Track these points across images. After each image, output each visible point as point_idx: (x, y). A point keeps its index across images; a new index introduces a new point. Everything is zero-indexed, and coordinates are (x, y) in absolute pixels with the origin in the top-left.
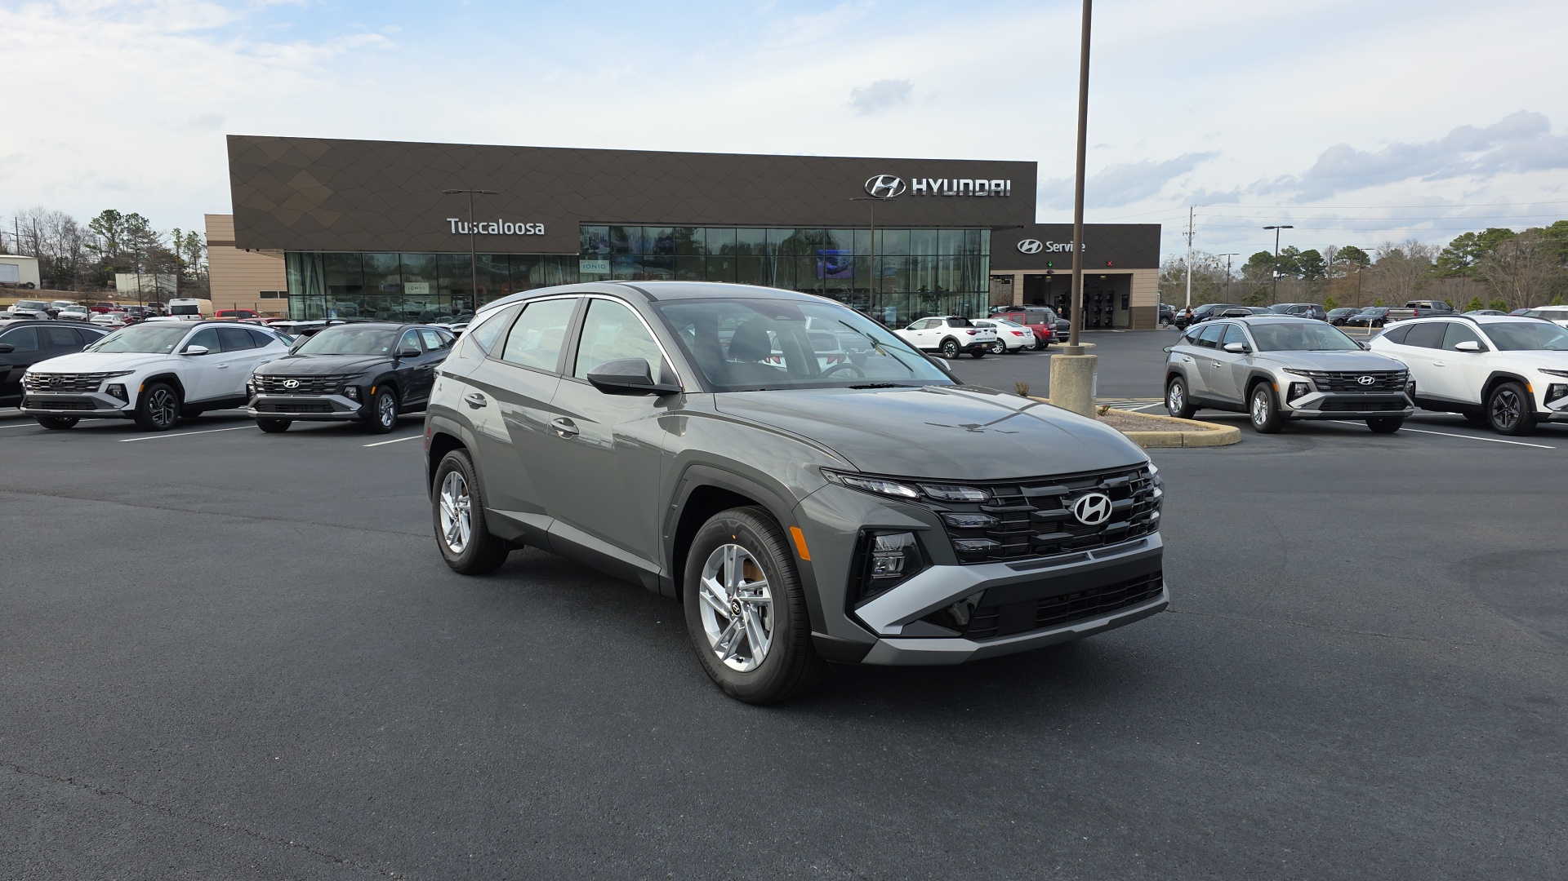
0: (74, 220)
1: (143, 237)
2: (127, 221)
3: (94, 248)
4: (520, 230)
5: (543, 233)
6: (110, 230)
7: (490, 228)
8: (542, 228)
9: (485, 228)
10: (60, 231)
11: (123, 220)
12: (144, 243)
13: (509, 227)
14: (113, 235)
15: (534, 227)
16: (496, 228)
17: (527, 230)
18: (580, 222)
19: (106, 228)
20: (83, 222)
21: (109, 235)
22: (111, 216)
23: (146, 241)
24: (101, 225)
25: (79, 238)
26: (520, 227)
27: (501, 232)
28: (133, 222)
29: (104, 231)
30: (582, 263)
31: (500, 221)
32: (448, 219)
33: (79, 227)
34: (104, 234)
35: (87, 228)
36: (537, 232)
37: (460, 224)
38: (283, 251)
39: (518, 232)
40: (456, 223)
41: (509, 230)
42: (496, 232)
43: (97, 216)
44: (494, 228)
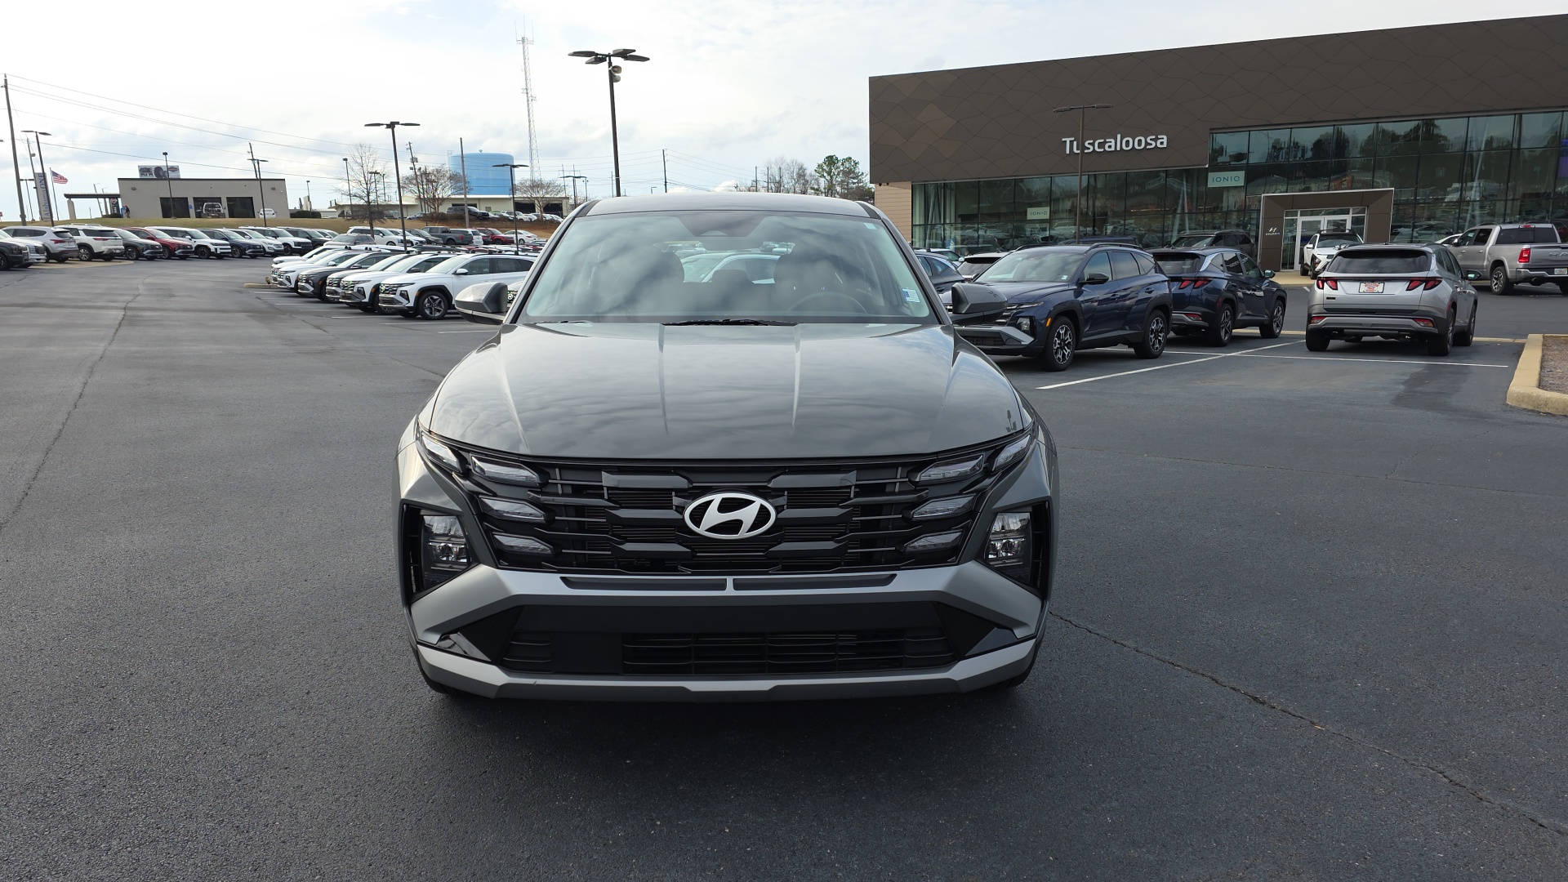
0: (805, 166)
1: (854, 178)
2: (843, 164)
3: (817, 190)
4: (1140, 144)
5: (1165, 145)
6: (829, 173)
7: (1107, 145)
8: (1165, 141)
9: (1101, 145)
10: (795, 177)
11: (840, 164)
12: (854, 183)
13: (1128, 142)
14: (831, 177)
15: (1155, 140)
16: (1113, 144)
17: (1147, 144)
18: (1211, 129)
19: (827, 172)
20: (811, 168)
21: (828, 178)
22: (831, 161)
23: (856, 181)
24: (823, 170)
25: (807, 181)
26: (1140, 141)
27: (1118, 149)
28: (847, 164)
29: (825, 174)
30: (1211, 175)
31: (1119, 136)
32: (1063, 140)
33: (808, 172)
34: (825, 177)
35: (814, 173)
36: (1159, 145)
37: (1075, 143)
38: (909, 184)
39: (1136, 147)
40: (1071, 142)
41: (1127, 145)
42: (1113, 149)
43: (821, 161)
44: (1111, 145)
